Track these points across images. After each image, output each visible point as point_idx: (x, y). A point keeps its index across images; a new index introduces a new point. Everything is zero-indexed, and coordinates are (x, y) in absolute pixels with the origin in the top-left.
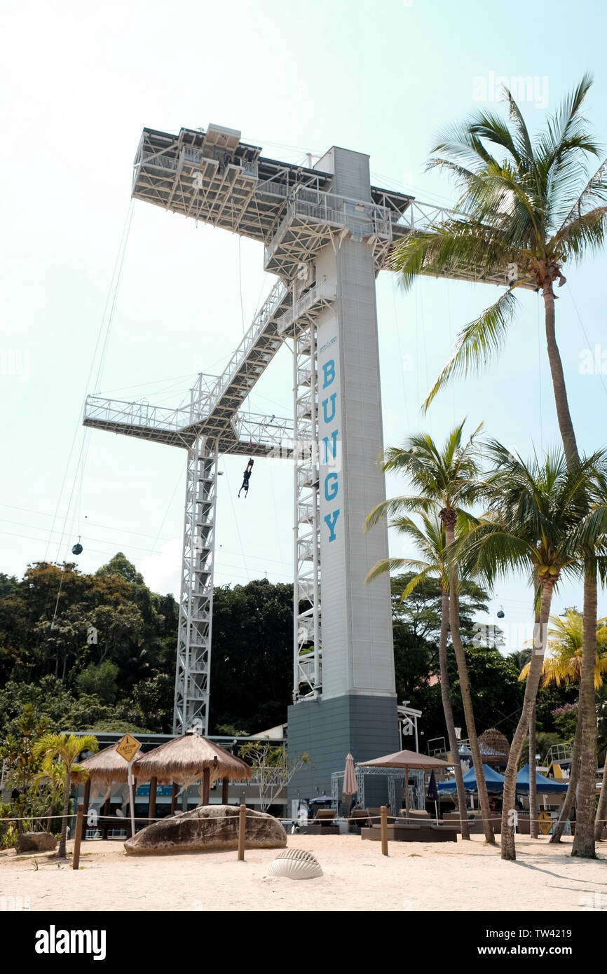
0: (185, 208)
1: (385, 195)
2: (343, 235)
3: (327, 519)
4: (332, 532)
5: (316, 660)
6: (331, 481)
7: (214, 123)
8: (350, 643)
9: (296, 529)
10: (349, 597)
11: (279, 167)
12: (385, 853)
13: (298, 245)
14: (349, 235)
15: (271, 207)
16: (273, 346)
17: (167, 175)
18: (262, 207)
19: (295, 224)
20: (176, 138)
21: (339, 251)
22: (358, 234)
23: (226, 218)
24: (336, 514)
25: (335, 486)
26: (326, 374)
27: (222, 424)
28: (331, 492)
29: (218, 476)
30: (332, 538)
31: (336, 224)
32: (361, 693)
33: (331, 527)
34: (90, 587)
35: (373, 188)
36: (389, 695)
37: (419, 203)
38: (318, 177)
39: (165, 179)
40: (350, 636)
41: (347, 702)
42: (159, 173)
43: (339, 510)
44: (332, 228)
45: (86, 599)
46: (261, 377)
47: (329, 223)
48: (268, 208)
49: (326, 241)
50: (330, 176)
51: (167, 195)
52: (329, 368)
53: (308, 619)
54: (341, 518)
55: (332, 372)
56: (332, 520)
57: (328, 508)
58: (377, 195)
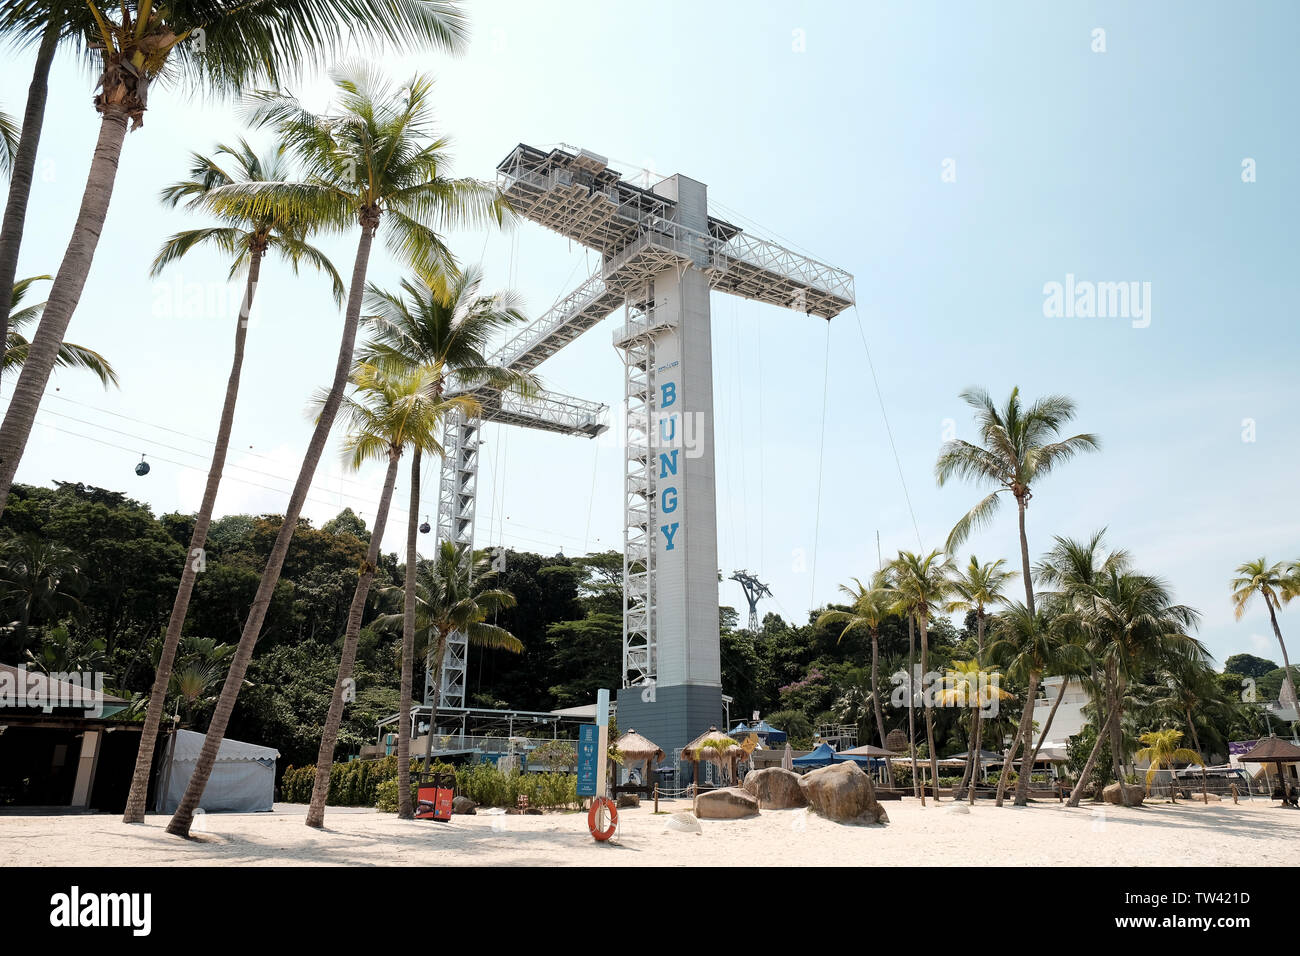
0: (541, 217)
1: (718, 225)
2: (686, 265)
3: (664, 529)
4: (670, 541)
5: (648, 652)
6: (670, 496)
7: (588, 149)
8: (688, 641)
9: (626, 532)
10: (687, 602)
11: (632, 192)
12: (924, 805)
13: (643, 266)
14: (691, 265)
15: (622, 227)
16: (572, 334)
17: (536, 190)
18: (613, 227)
19: (649, 250)
20: (548, 156)
21: (682, 279)
22: (699, 264)
23: (578, 231)
24: (675, 526)
25: (674, 501)
26: (666, 395)
27: (490, 393)
28: (669, 505)
29: (481, 446)
30: (670, 547)
31: (683, 255)
32: (695, 684)
33: (670, 537)
34: (328, 546)
35: (709, 218)
36: (715, 685)
37: (746, 235)
38: (663, 204)
39: (534, 194)
40: (688, 635)
41: (685, 690)
42: (530, 188)
43: (677, 524)
44: (679, 258)
45: (328, 559)
46: (549, 359)
47: (677, 253)
48: (619, 228)
49: (668, 266)
50: (674, 203)
51: (528, 205)
52: (669, 389)
53: (640, 615)
54: (680, 531)
55: (672, 393)
56: (670, 531)
57: (666, 519)
58: (711, 224)
